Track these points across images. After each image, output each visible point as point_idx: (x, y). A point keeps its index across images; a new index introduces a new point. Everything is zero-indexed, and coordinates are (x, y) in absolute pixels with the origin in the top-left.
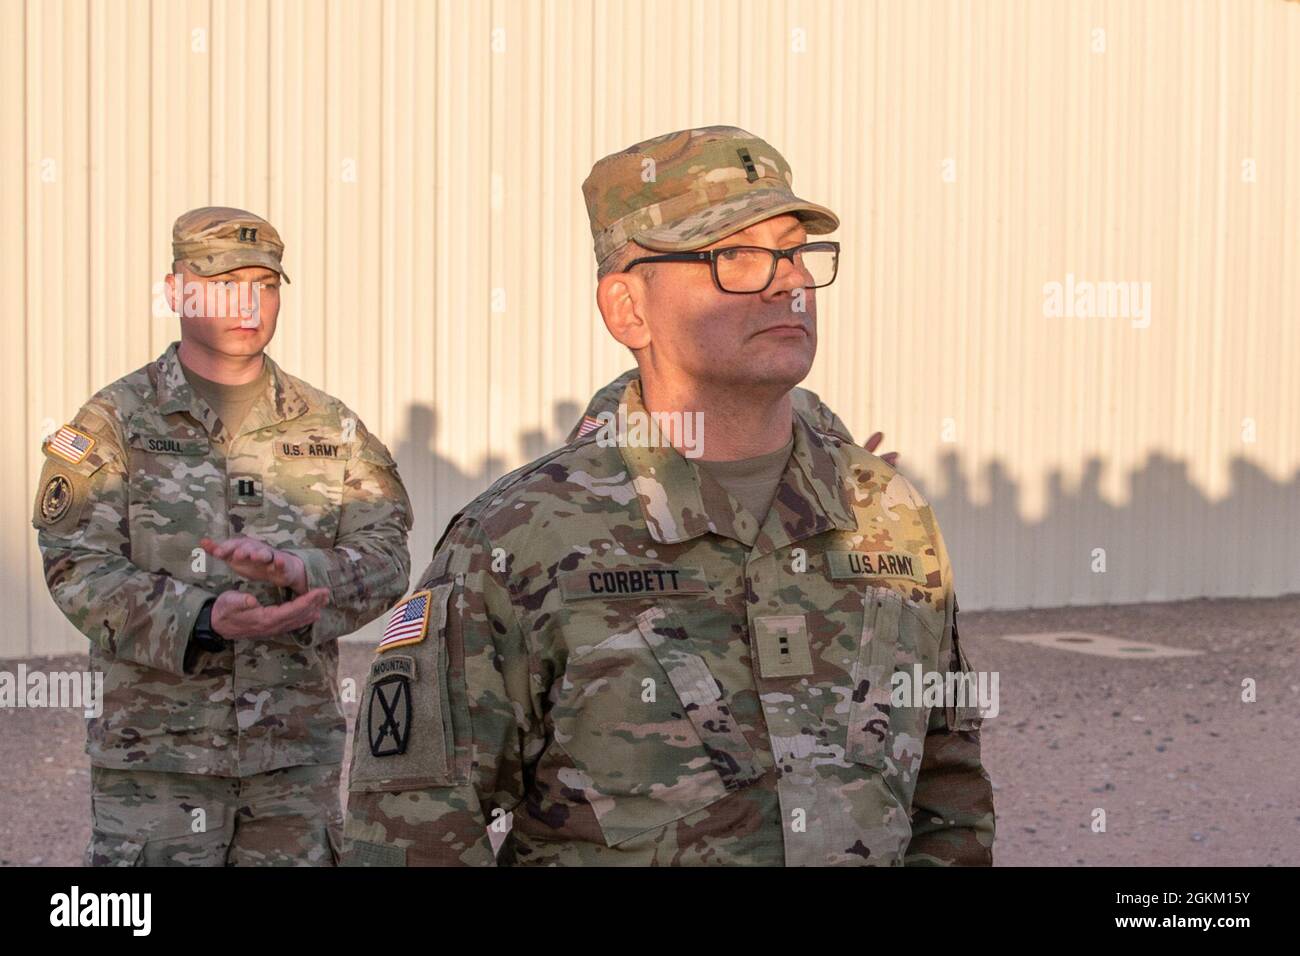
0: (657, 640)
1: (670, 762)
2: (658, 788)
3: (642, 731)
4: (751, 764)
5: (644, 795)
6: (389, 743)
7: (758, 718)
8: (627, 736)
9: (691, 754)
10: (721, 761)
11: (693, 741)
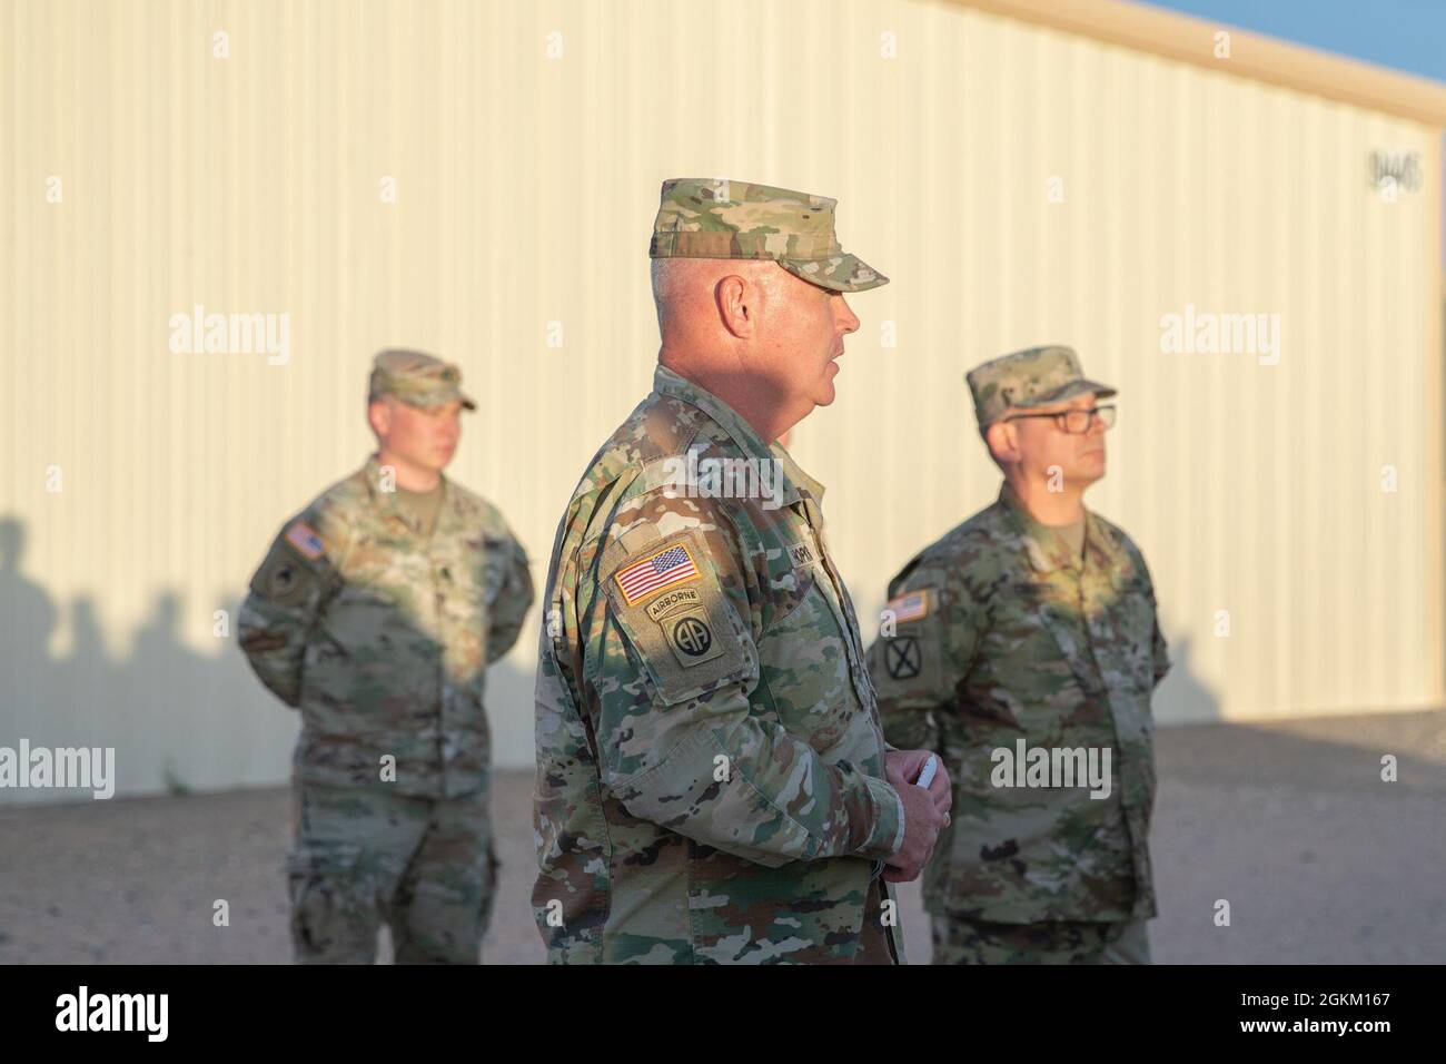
0: (1048, 620)
1: (1055, 683)
2: (1048, 698)
3: (1039, 667)
4: (1095, 685)
5: (1041, 702)
6: (905, 671)
7: (1093, 662)
8: (1033, 670)
9: (1066, 679)
10: (1081, 683)
11: (1067, 671)
